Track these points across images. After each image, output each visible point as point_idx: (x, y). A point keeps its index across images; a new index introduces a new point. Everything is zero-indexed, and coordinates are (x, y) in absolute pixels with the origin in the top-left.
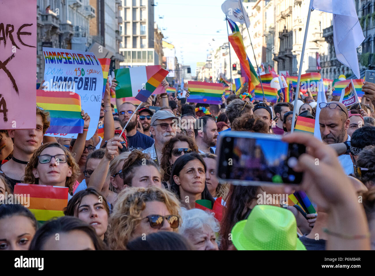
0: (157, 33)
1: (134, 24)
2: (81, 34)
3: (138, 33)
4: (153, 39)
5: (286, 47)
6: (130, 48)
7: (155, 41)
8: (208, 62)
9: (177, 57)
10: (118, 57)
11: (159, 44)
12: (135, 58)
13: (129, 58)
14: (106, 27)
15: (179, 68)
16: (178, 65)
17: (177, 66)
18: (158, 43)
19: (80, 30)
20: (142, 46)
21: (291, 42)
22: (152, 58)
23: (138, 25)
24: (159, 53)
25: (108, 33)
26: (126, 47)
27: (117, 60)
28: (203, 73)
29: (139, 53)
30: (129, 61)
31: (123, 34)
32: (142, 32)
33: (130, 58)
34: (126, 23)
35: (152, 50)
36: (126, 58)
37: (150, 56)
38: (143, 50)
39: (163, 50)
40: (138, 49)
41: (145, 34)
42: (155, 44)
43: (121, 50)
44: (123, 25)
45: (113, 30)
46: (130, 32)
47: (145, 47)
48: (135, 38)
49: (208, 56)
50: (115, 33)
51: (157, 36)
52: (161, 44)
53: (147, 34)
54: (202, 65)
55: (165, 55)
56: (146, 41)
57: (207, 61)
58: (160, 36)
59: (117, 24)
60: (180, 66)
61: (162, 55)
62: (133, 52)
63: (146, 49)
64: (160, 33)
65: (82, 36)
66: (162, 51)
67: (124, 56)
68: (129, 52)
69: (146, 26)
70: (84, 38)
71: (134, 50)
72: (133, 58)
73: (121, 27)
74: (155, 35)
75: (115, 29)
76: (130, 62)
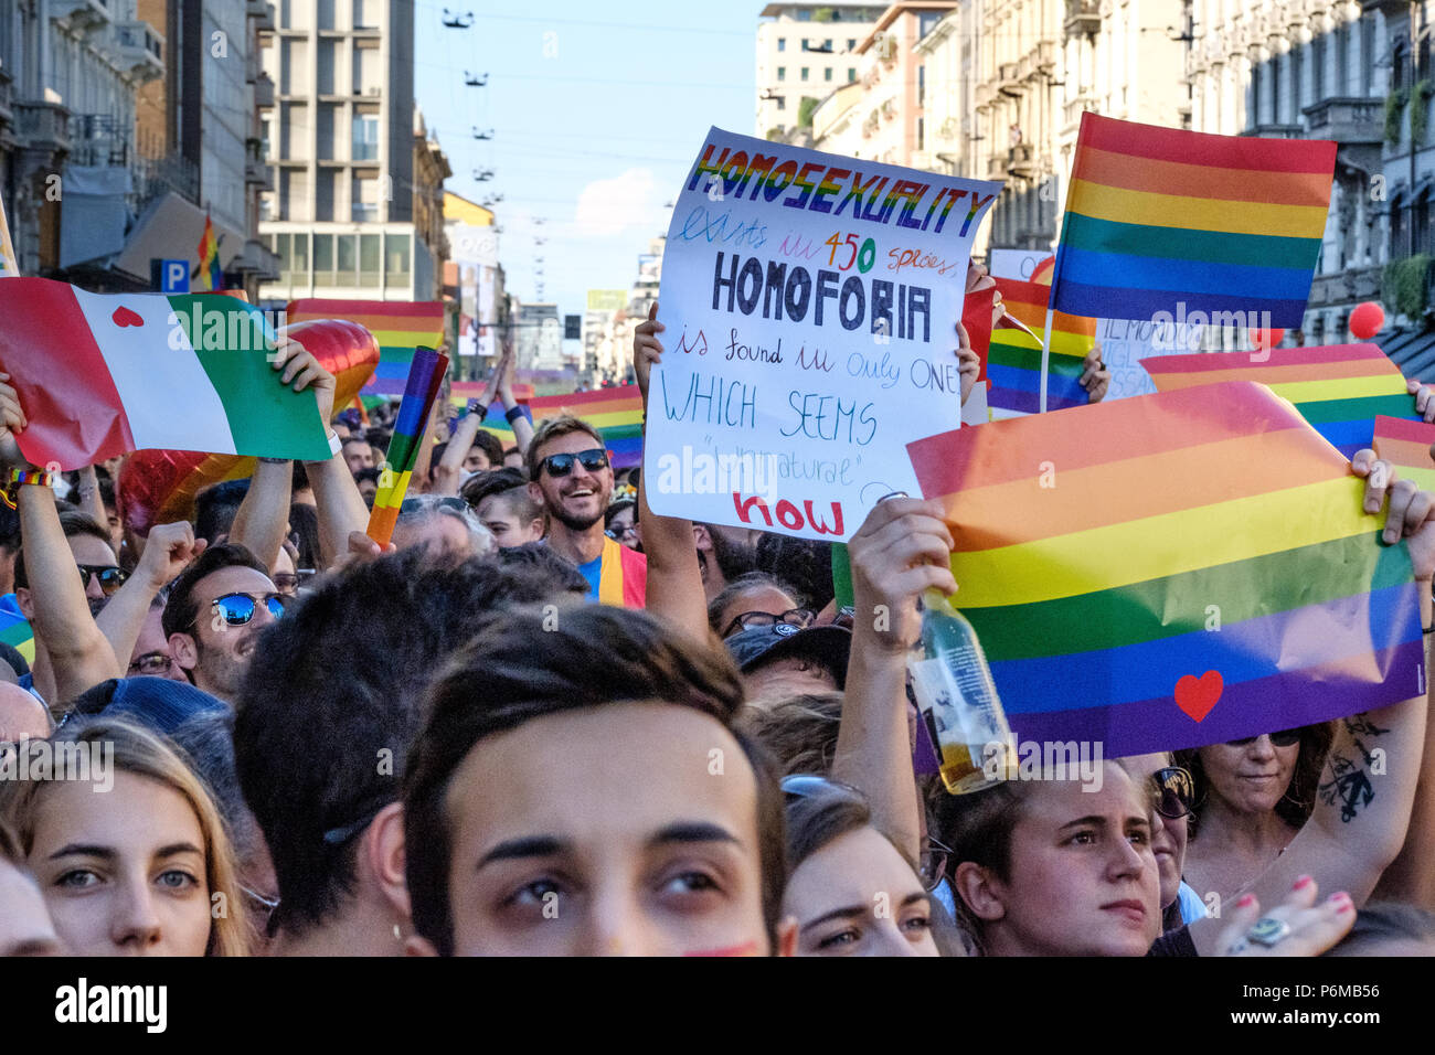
0: (423, 152)
1: (326, 111)
2: (103, 152)
3: (342, 152)
4: (410, 181)
6: (303, 218)
7: (415, 189)
8: (642, 293)
9: (504, 267)
10: (257, 258)
11: (432, 205)
12: (329, 267)
13: (301, 265)
14: (206, 122)
15: (509, 316)
16: (508, 301)
17: (504, 305)
18: (426, 203)
19: (98, 135)
20: (358, 215)
22: (405, 268)
23: (343, 118)
24: (433, 247)
25: (212, 149)
26: (284, 216)
27: (250, 275)
28: (619, 340)
29: (344, 241)
30: (298, 282)
31: (273, 154)
32: (361, 150)
33: (306, 268)
34: (287, 107)
35: (407, 229)
36: (287, 267)
37: (397, 260)
38: (366, 229)
39: (448, 230)
40: (341, 225)
41: (375, 156)
42: (417, 202)
43: (265, 228)
44: (272, 117)
45: (236, 137)
46: (304, 148)
47: (371, 217)
48: (326, 176)
49: (641, 264)
50: (242, 150)
51: (421, 168)
52: (440, 204)
53: (382, 157)
54: (611, 304)
55: (456, 255)
56: (378, 191)
57: (638, 285)
58: (434, 169)
59: (252, 110)
60: (514, 309)
61: (443, 255)
62: (316, 237)
63: (379, 225)
64: (437, 154)
65: (111, 161)
66: (442, 236)
67: (278, 256)
68: (301, 238)
69: (381, 121)
70: (120, 169)
71: (323, 228)
72: (315, 269)
73: (266, 124)
74: (417, 166)
75: (243, 129)
76: (304, 284)
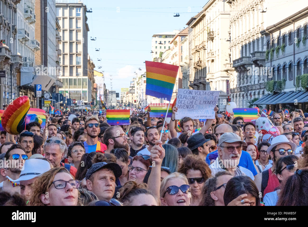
0: (90, 63)
1: (71, 56)
2: (28, 64)
3: (74, 63)
4: (87, 68)
5: (201, 76)
6: (67, 76)
7: (88, 70)
8: (131, 88)
9: (105, 84)
10: (58, 83)
11: (91, 73)
12: (72, 85)
13: (67, 84)
14: (48, 58)
15: (107, 93)
16: (106, 90)
17: (105, 91)
18: (90, 72)
19: (28, 61)
20: (77, 75)
21: (204, 71)
22: (86, 85)
23: (74, 57)
24: (92, 81)
25: (49, 63)
26: (63, 75)
27: (57, 86)
28: (127, 97)
29: (75, 80)
30: (66, 87)
31: (61, 64)
32: (78, 63)
34: (64, 55)
35: (87, 77)
36: (64, 85)
37: (85, 83)
38: (79, 77)
39: (95, 77)
40: (74, 77)
41: (80, 64)
42: (88, 72)
43: (60, 77)
44: (61, 57)
45: (54, 61)
46: (67, 63)
47: (80, 75)
48: (71, 68)
49: (131, 83)
50: (55, 63)
51: (89, 66)
52: (93, 73)
53: (82, 64)
54: (125, 91)
55: (96, 82)
56: (81, 71)
57: (130, 87)
58: (92, 66)
59: (57, 56)
60: (107, 92)
61: (94, 82)
62: (69, 79)
63: (81, 77)
64: (92, 63)
65: (30, 66)
66: (93, 78)
67: (62, 83)
68: (67, 79)
69: (81, 58)
70: (31, 67)
71: (71, 77)
72: (69, 85)
73: (60, 58)
74: (88, 65)
75: (56, 59)
76: (68, 88)
